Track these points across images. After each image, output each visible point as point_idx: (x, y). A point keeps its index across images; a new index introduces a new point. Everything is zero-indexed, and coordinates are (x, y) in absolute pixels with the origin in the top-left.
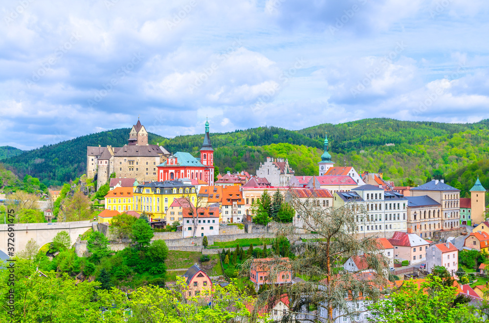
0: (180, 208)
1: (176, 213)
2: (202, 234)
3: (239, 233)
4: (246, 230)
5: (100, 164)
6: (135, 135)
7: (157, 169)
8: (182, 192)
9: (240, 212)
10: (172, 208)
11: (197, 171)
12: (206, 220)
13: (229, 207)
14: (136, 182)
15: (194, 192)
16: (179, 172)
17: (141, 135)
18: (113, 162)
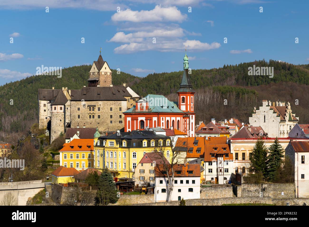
0: (152, 165)
1: (147, 172)
2: (179, 198)
3: (226, 196)
4: (235, 192)
5: (53, 111)
6: (96, 73)
7: (123, 116)
8: (154, 145)
9: (227, 170)
10: (142, 165)
11: (173, 118)
12: (184, 179)
13: (213, 163)
14: (97, 132)
15: (169, 145)
16: (151, 120)
17: (103, 73)
18: (69, 108)
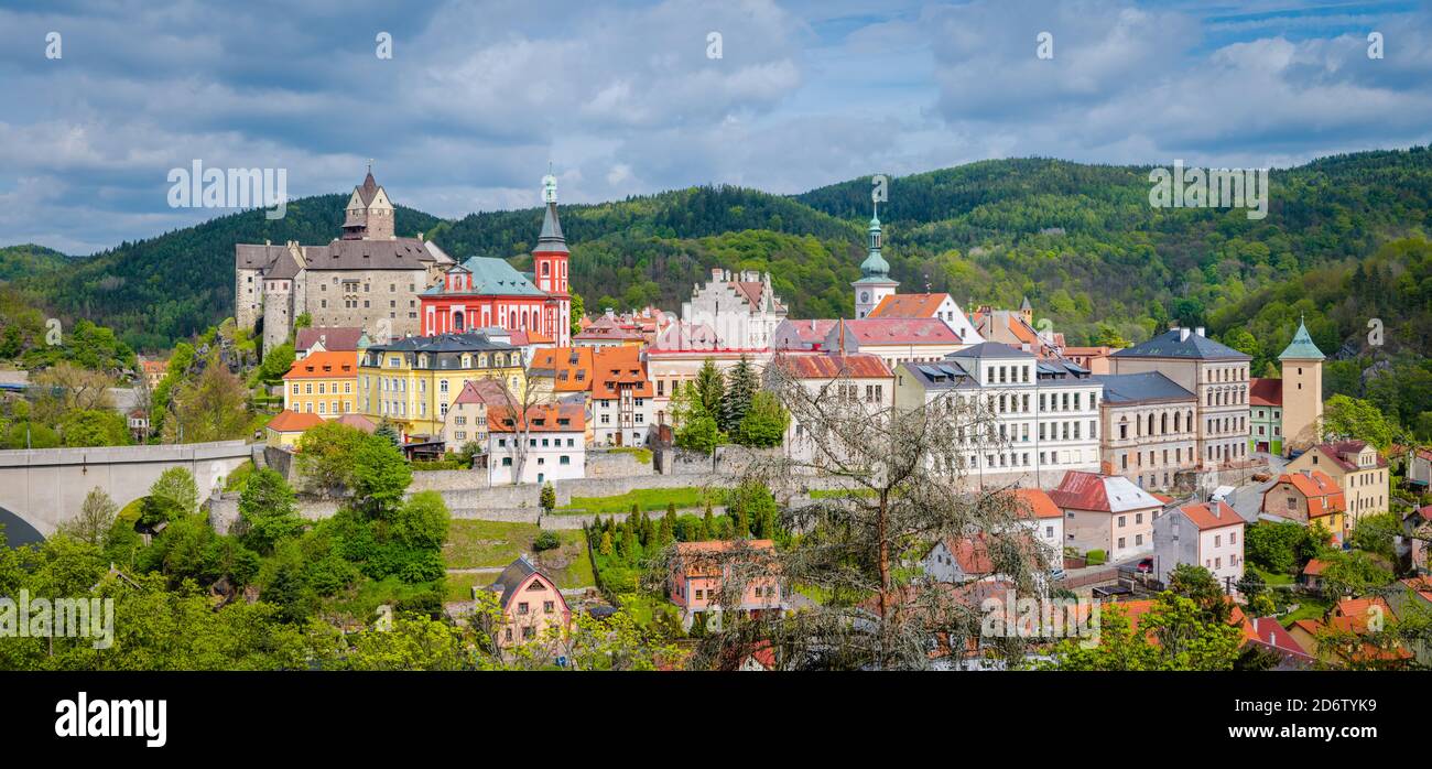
0: (481, 408)
1: (471, 421)
2: (541, 475)
3: (639, 473)
4: (658, 466)
5: (269, 291)
6: (361, 212)
7: (418, 302)
8: (486, 365)
9: (640, 418)
10: (461, 408)
11: (525, 308)
12: (551, 438)
13: (610, 403)
14: (365, 337)
15: (518, 364)
16: (478, 311)
17: (375, 212)
18: (303, 286)
